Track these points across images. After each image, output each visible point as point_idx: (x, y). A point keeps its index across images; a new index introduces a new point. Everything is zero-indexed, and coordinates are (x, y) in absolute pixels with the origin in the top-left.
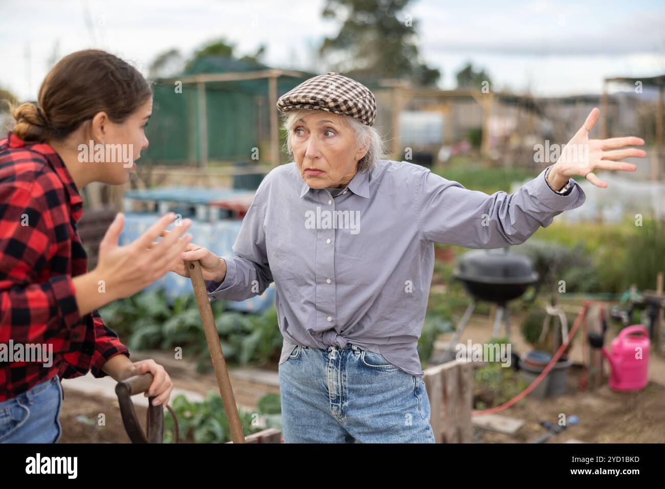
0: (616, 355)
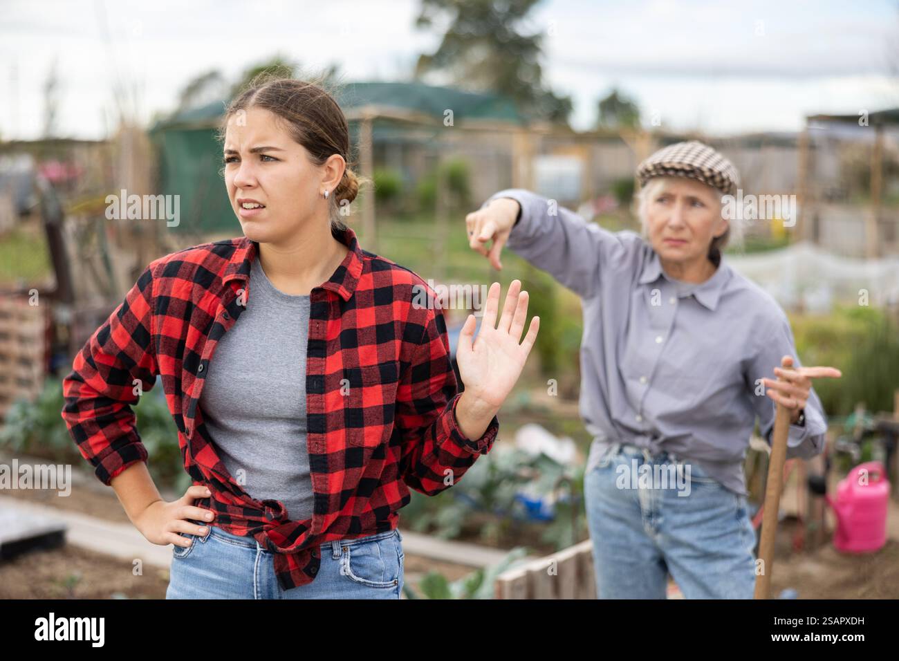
0: (843, 504)
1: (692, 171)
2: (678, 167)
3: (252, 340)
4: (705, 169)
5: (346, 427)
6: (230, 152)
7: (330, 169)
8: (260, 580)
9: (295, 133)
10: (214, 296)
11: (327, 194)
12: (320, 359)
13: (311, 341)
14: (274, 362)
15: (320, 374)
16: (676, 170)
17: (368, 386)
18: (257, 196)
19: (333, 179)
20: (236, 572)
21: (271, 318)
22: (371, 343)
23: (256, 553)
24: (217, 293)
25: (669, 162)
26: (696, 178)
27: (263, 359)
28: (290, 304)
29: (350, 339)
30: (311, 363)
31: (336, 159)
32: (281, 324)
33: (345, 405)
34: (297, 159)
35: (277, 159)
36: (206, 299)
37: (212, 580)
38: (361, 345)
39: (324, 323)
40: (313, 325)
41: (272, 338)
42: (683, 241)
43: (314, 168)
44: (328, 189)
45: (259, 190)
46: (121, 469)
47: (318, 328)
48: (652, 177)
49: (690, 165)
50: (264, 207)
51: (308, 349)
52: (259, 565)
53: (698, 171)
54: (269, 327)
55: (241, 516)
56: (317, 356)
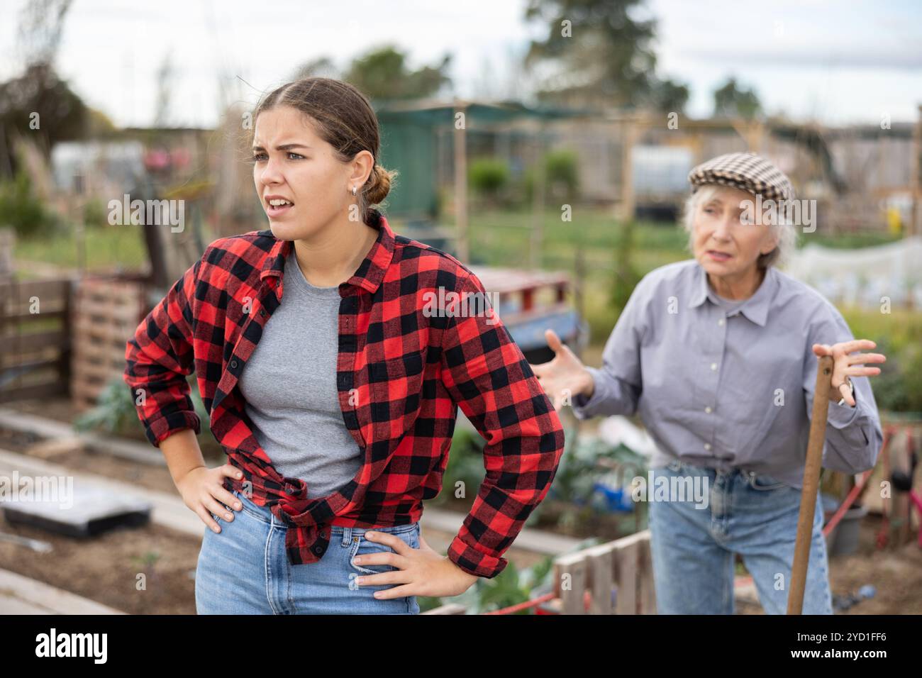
1: (743, 183)
2: (729, 176)
3: (285, 334)
4: (757, 181)
5: (373, 422)
6: (259, 149)
7: (359, 165)
8: (271, 554)
9: (321, 131)
10: (250, 288)
11: (355, 190)
12: (349, 354)
13: (341, 337)
14: (305, 356)
15: (349, 370)
16: (727, 180)
17: (394, 379)
18: (284, 192)
19: (361, 175)
20: (252, 544)
21: (303, 311)
22: (397, 335)
23: (269, 528)
24: (253, 285)
25: (721, 171)
26: (746, 190)
27: (294, 353)
28: (320, 296)
29: (377, 333)
30: (342, 358)
31: (364, 155)
32: (312, 317)
33: (371, 399)
34: (323, 157)
35: (304, 157)
36: (242, 291)
37: (232, 549)
38: (386, 338)
39: (353, 317)
40: (342, 320)
41: (303, 332)
42: (728, 256)
43: (341, 165)
44: (356, 185)
45: (286, 186)
46: (166, 434)
47: (347, 323)
48: (702, 184)
49: (741, 176)
50: (292, 204)
51: (339, 344)
52: (271, 540)
53: (749, 182)
54: (302, 320)
55: (262, 487)
56: (348, 351)
